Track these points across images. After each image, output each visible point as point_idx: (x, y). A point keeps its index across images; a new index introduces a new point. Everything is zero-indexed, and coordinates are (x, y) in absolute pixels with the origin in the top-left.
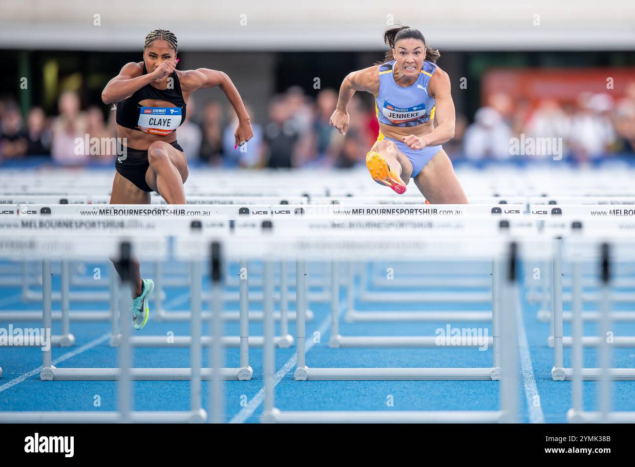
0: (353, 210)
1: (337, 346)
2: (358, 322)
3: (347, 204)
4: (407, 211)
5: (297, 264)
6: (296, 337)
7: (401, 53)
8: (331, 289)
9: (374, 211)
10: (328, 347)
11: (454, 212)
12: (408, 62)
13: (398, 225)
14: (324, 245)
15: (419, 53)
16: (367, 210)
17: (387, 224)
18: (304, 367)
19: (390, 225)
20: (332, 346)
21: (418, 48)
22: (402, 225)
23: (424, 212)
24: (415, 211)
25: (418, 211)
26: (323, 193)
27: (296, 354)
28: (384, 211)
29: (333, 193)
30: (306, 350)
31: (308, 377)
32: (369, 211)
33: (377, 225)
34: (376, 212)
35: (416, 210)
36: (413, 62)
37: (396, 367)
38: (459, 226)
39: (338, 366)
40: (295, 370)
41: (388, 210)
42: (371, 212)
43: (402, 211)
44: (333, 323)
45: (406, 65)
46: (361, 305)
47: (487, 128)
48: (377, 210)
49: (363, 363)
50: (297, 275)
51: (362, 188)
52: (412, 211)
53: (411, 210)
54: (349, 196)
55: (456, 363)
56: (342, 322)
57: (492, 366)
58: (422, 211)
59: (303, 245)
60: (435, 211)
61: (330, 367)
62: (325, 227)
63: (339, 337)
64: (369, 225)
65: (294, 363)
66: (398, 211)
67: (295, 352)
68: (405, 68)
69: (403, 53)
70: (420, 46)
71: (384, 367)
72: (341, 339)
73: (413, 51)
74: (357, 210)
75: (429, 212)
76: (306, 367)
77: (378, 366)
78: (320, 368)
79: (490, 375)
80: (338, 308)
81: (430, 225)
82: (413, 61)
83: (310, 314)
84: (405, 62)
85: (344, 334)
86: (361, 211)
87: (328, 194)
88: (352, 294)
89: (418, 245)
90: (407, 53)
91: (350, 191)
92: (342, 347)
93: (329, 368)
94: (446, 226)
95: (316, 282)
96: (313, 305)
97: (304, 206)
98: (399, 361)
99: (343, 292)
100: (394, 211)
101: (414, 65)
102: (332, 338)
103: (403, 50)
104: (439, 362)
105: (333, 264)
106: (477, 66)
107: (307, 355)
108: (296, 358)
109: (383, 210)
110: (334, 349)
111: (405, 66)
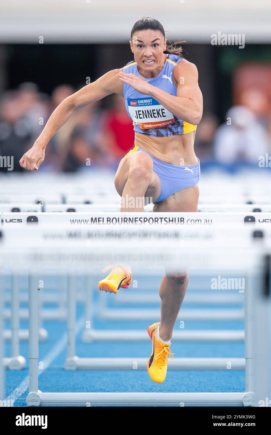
0: (92, 219)
1: (74, 368)
2: (96, 342)
3: (84, 212)
4: (151, 220)
5: (30, 278)
6: (28, 359)
7: (138, 46)
8: (67, 305)
9: (114, 220)
10: (63, 369)
11: (203, 221)
12: (145, 56)
13: (141, 236)
14: (60, 257)
15: (158, 45)
16: (108, 218)
17: (129, 234)
18: (37, 392)
19: (132, 235)
20: (67, 368)
21: (156, 40)
22: (145, 235)
23: (170, 221)
24: (160, 220)
25: (163, 220)
26: (59, 200)
27: (28, 377)
28: (126, 220)
29: (69, 199)
30: (40, 373)
31: (41, 402)
32: (109, 219)
33: (117, 235)
34: (117, 220)
35: (161, 218)
36: (151, 56)
37: (139, 391)
38: (208, 236)
39: (74, 390)
40: (27, 395)
41: (130, 219)
42: (111, 221)
43: (146, 220)
44: (69, 343)
45: (145, 58)
46: (99, 324)
47: (239, 128)
48: (119, 218)
49: (102, 387)
50: (29, 291)
51: (102, 194)
52: (157, 220)
53: (155, 218)
54: (87, 203)
55: (205, 387)
56: (79, 341)
57: (243, 390)
58: (167, 220)
59: (37, 257)
60: (182, 220)
61: (66, 391)
62: (61, 236)
63: (76, 358)
64: (110, 235)
65: (27, 387)
66: (141, 219)
67: (27, 375)
68: (143, 62)
69: (140, 46)
70: (158, 37)
71: (125, 392)
72: (77, 360)
73: (150, 43)
74: (96, 218)
75: (175, 221)
76: (39, 391)
77: (118, 390)
78: (55, 392)
79: (242, 400)
80: (75, 327)
81: (176, 235)
82: (152, 54)
83: (44, 333)
84: (143, 56)
85: (80, 355)
86: (100, 219)
87: (64, 202)
88: (91, 310)
89: (161, 257)
90: (144, 46)
91: (88, 198)
92: (79, 369)
93: (64, 392)
94: (194, 236)
95: (51, 297)
96: (47, 323)
97: (38, 214)
98: (141, 384)
99: (81, 309)
100: (136, 220)
101: (153, 58)
102: (68, 360)
103: (140, 43)
104: (185, 386)
105: (69, 278)
106: (228, 61)
107: (40, 378)
108: (28, 381)
109: (124, 218)
110: (71, 371)
111: (143, 60)
